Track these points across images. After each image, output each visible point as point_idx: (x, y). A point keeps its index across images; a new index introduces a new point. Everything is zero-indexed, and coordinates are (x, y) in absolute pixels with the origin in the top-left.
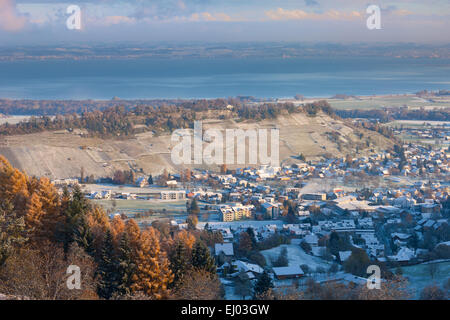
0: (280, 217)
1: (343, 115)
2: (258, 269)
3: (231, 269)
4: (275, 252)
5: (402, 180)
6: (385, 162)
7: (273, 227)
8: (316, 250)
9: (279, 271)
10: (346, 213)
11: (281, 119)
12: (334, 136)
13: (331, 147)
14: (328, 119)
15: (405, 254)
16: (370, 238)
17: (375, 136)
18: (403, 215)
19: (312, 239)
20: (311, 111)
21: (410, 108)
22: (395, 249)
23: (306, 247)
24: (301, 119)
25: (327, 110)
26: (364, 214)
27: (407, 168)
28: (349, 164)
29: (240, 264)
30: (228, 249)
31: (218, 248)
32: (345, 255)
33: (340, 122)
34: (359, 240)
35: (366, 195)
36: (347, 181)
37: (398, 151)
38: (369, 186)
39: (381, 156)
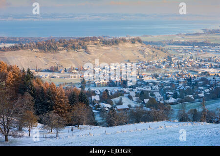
0: (120, 85)
1: (146, 43)
2: (110, 106)
3: (99, 106)
4: (117, 99)
5: (170, 70)
6: (164, 63)
7: (116, 89)
8: (134, 99)
9: (119, 107)
10: (147, 84)
11: (120, 45)
12: (142, 52)
13: (141, 57)
14: (140, 45)
15: (172, 100)
16: (157, 94)
17: (160, 52)
18: (171, 85)
19: (133, 94)
20: (133, 41)
21: (174, 41)
22: (168, 98)
23: (130, 97)
24: (129, 45)
25: (140, 41)
26: (155, 84)
27: (173, 65)
28: (149, 64)
29: (102, 104)
30: (97, 98)
31: (93, 97)
32: (146, 101)
33: (145, 46)
34: (153, 95)
35: (156, 76)
36: (148, 71)
37: (169, 58)
38: (157, 72)
39: (162, 60)
